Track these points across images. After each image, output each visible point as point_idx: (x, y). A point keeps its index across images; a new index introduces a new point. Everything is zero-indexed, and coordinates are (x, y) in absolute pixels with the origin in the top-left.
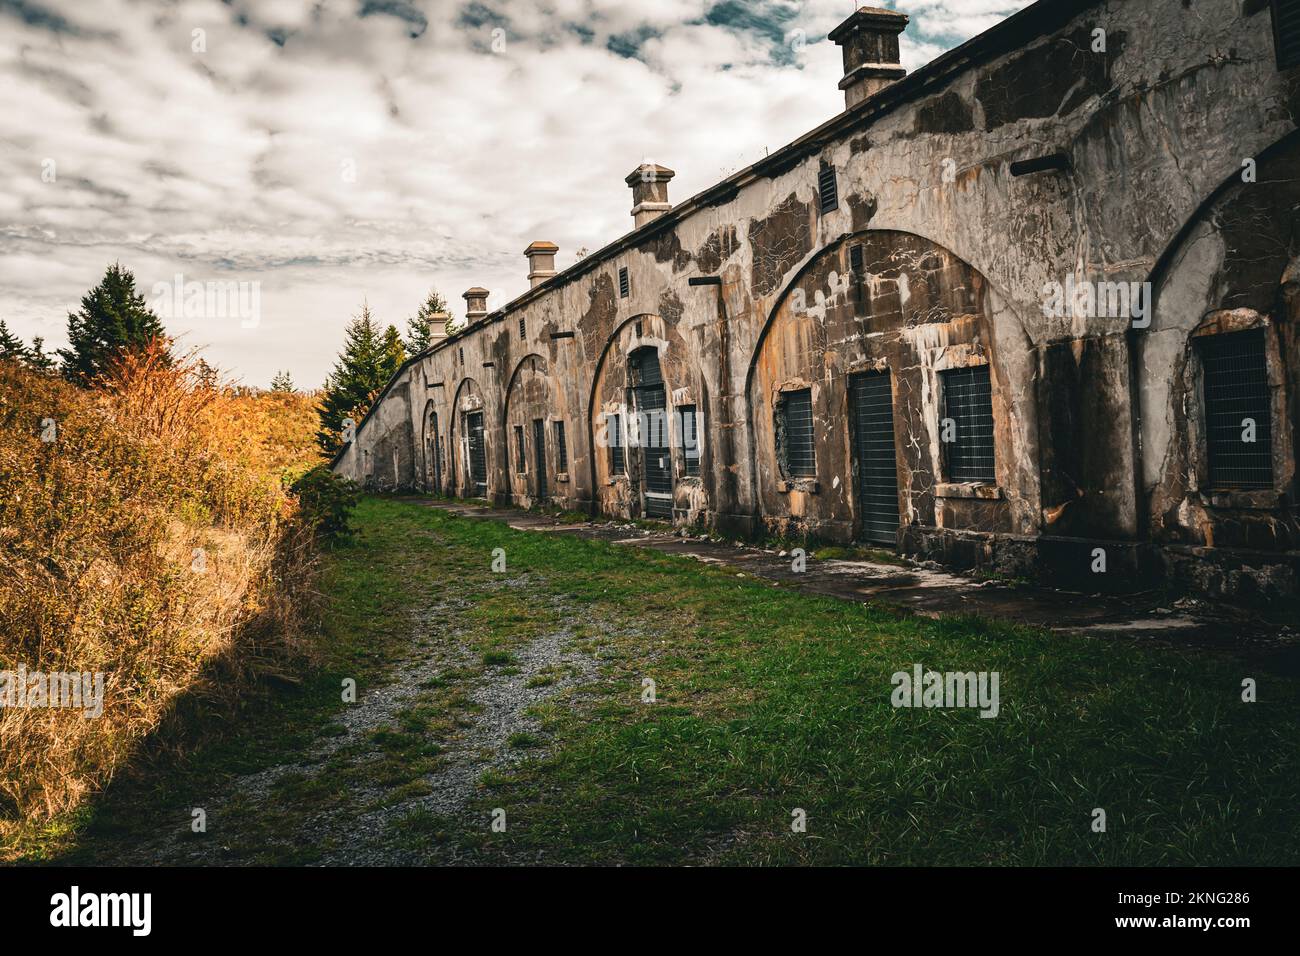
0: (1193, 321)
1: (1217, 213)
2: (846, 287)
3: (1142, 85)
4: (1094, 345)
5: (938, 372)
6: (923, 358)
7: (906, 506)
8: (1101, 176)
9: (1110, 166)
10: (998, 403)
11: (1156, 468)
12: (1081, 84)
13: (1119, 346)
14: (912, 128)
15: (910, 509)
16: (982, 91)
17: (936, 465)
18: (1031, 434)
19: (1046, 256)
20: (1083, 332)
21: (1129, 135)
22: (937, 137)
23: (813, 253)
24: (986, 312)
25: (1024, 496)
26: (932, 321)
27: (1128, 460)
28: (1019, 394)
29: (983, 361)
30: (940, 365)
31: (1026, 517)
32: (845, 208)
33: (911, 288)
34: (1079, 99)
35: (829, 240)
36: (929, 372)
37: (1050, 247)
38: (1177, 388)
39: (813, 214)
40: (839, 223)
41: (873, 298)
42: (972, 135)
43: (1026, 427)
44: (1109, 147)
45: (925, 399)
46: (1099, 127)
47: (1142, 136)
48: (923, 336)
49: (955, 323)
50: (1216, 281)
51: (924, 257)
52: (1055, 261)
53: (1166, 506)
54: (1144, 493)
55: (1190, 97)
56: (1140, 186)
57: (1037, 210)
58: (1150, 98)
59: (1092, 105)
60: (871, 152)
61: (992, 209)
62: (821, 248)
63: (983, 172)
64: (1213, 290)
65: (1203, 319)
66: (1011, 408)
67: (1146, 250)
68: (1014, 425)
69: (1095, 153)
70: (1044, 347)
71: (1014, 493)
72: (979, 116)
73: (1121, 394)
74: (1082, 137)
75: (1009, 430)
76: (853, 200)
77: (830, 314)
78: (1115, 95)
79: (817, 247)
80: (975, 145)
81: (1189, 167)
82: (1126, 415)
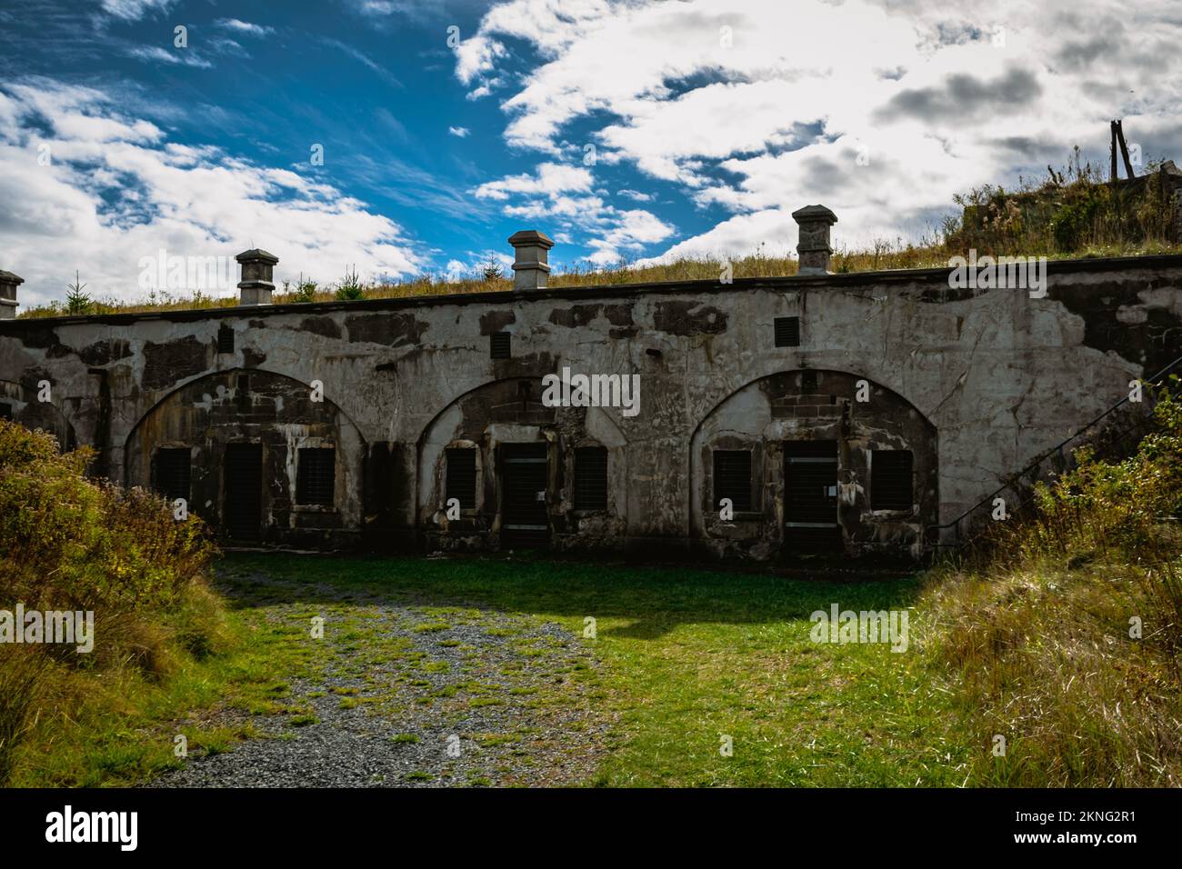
0: (447, 442)
1: (461, 402)
2: (232, 394)
3: (435, 347)
4: (400, 447)
5: (299, 450)
6: (289, 440)
7: (267, 517)
8: (411, 377)
9: (416, 373)
10: (338, 467)
11: (425, 500)
12: (405, 337)
13: (413, 449)
14: (298, 326)
15: (271, 518)
16: (349, 322)
17: (292, 496)
18: (358, 484)
19: (378, 405)
20: (394, 440)
21: (426, 364)
22: (316, 336)
23: (207, 373)
24: (336, 424)
25: (351, 511)
26: (298, 423)
27: (413, 496)
28: (353, 464)
29: (331, 446)
30: (300, 446)
31: (351, 521)
32: (240, 354)
33: (284, 404)
34: (402, 343)
35: (222, 368)
36: (293, 449)
37: (381, 401)
38: (438, 467)
39: (210, 351)
40: (235, 360)
41: (254, 405)
42: (340, 341)
43: (355, 479)
44: (416, 366)
45: (288, 461)
46: (413, 356)
47: (432, 365)
48: (290, 430)
49: (314, 427)
50: (458, 428)
51: (296, 390)
52: (383, 408)
53: (428, 515)
54: (419, 509)
55: (455, 357)
56: (429, 385)
57: (375, 384)
58: (438, 352)
59: (410, 347)
60: (265, 330)
61: (348, 377)
62: (215, 371)
63: (345, 359)
64: (457, 431)
65: (451, 442)
66: (346, 469)
67: (429, 411)
68: (348, 478)
69: (408, 366)
70: (371, 444)
71: (345, 510)
72: (345, 333)
73: (412, 468)
74: (404, 359)
75: (344, 481)
76: (247, 352)
77: (214, 408)
78: (421, 347)
79: (211, 370)
80: (341, 346)
81: (452, 383)
82: (414, 477)
